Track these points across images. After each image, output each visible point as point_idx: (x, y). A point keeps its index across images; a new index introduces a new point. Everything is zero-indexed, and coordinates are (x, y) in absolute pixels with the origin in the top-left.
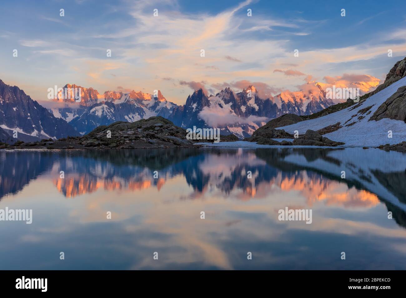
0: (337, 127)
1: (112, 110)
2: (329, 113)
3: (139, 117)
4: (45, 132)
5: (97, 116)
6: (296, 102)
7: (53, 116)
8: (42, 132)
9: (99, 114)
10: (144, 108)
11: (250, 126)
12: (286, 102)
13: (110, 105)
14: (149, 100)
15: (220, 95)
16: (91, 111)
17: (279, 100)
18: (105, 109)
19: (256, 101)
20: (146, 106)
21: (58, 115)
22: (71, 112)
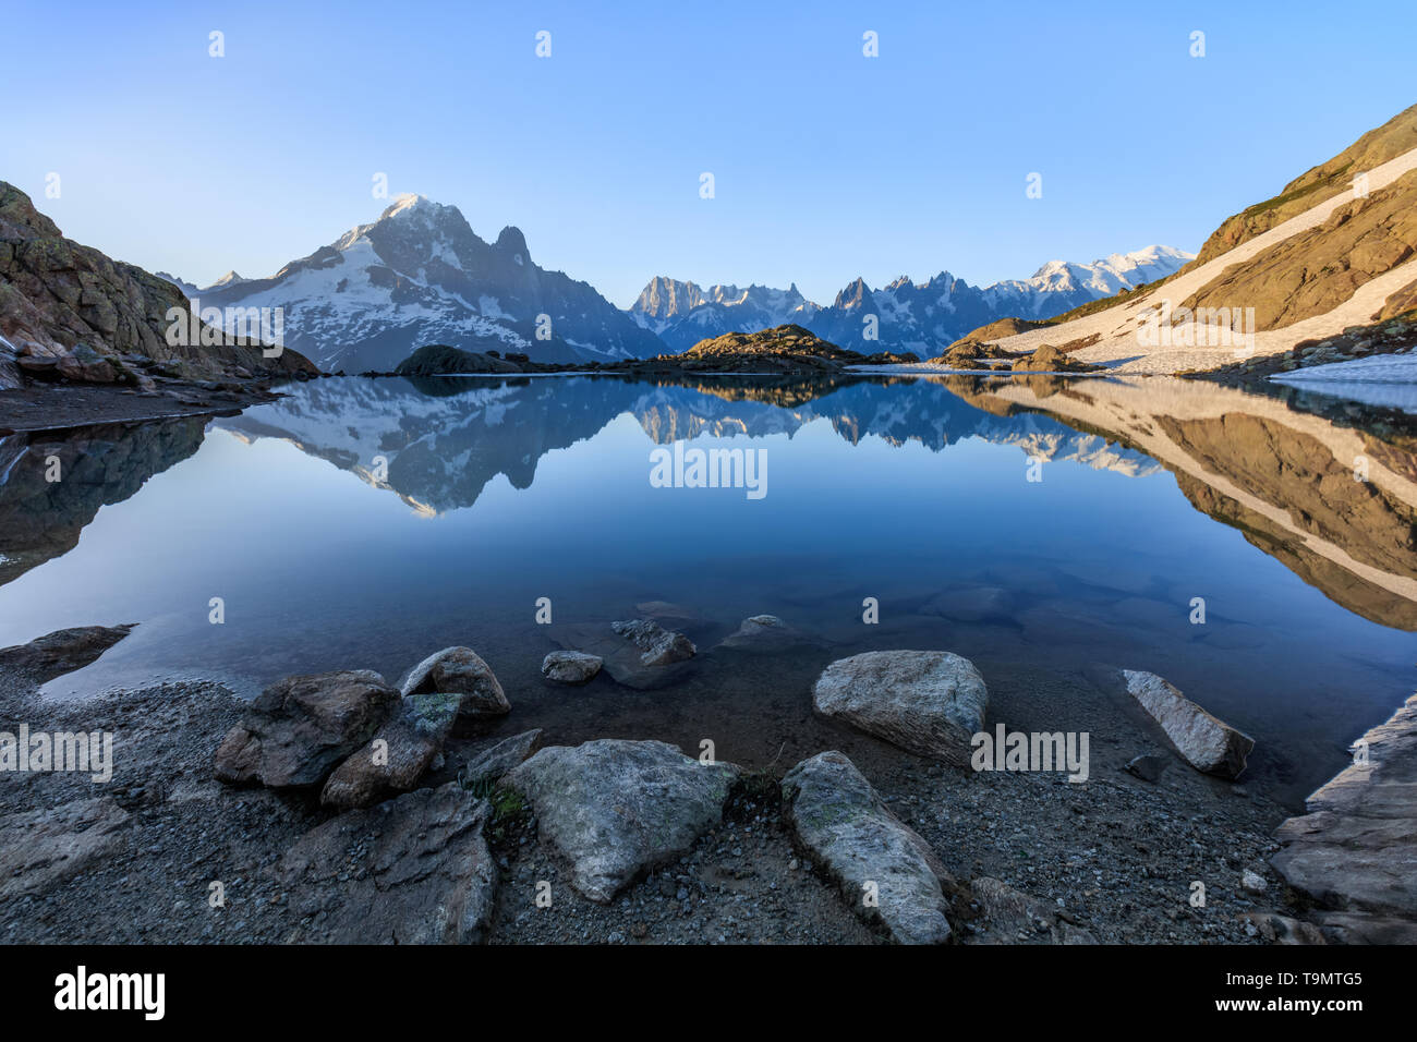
0: (1094, 340)
1: (722, 316)
2: (1082, 316)
3: (762, 325)
4: (626, 349)
5: (700, 325)
6: (1023, 299)
7: (636, 324)
8: (622, 350)
9: (702, 321)
10: (769, 312)
11: (939, 340)
12: (1005, 297)
13: (719, 307)
14: (777, 299)
15: (890, 289)
16: (691, 317)
17: (993, 295)
18: (711, 314)
19: (953, 298)
20: (773, 309)
21: (643, 324)
22: (662, 320)
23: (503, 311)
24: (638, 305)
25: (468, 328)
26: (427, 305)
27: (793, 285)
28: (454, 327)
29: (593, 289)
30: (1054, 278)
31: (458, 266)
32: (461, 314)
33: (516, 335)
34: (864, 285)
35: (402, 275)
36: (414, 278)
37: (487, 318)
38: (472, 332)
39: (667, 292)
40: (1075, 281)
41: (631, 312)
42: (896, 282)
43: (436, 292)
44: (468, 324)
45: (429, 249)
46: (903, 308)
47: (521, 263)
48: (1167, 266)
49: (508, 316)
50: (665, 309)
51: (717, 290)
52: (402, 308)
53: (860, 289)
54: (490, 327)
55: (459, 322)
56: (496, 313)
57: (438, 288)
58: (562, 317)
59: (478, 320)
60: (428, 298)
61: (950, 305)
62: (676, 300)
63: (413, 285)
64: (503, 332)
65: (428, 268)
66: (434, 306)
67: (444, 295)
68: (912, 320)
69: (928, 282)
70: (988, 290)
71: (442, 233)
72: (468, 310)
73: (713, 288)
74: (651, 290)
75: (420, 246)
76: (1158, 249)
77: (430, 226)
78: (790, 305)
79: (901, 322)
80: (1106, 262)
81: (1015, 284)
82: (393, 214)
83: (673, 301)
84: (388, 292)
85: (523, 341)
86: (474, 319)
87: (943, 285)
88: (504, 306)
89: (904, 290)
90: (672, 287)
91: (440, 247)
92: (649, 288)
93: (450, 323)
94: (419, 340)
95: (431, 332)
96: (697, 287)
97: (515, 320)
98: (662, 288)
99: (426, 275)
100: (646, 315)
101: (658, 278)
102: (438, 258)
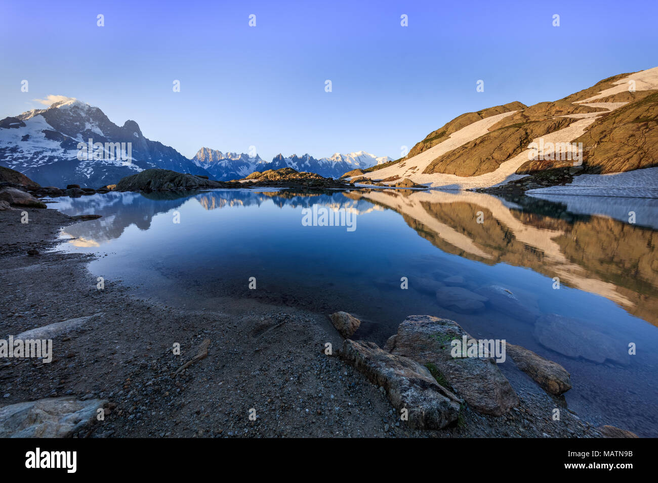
1: (231, 164)
5: (222, 167)
6: (329, 164)
7: (195, 165)
9: (223, 165)
10: (249, 163)
12: (324, 163)
13: (230, 160)
14: (252, 159)
15: (290, 158)
16: (219, 163)
18: (227, 163)
19: (309, 162)
21: (198, 165)
22: (206, 163)
24: (195, 158)
25: (110, 162)
27: (257, 155)
28: (102, 161)
29: (175, 150)
30: (337, 158)
31: (102, 135)
33: (137, 166)
34: (282, 157)
35: (67, 136)
36: (75, 138)
38: (113, 164)
39: (208, 153)
40: (343, 159)
41: (193, 160)
42: (292, 156)
45: (84, 126)
46: (295, 164)
47: (138, 136)
48: (365, 157)
50: (208, 159)
51: (229, 154)
52: (68, 151)
53: (280, 158)
54: (123, 162)
58: (161, 160)
61: (309, 164)
63: (75, 141)
64: (130, 165)
65: (83, 134)
68: (298, 168)
69: (302, 156)
70: (320, 160)
71: (91, 119)
73: (227, 154)
74: (201, 152)
75: (78, 123)
76: (363, 152)
77: (83, 115)
78: (256, 161)
80: (350, 155)
81: (327, 159)
82: (58, 107)
83: (211, 157)
84: (59, 143)
85: (141, 169)
87: (306, 158)
89: (295, 158)
90: (210, 152)
91: (90, 125)
92: (200, 151)
94: (80, 167)
96: (220, 152)
97: (136, 160)
98: (206, 152)
99: (83, 137)
100: (199, 161)
101: (204, 148)
102: (89, 130)
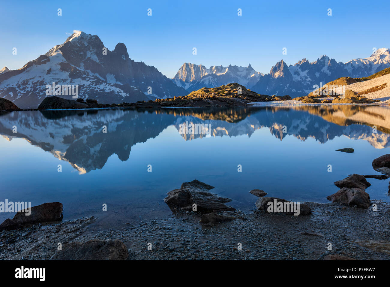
7: (176, 85)
9: (207, 82)
10: (238, 77)
12: (356, 67)
13: (215, 76)
14: (242, 71)
15: (297, 65)
16: (201, 81)
17: (350, 66)
18: (210, 79)
19: (329, 68)
20: (240, 76)
21: (179, 85)
22: (188, 82)
23: (117, 80)
24: (177, 76)
25: (101, 88)
26: (84, 79)
27: (250, 65)
28: (95, 88)
29: (156, 69)
30: (382, 57)
31: (98, 61)
32: (98, 82)
33: (122, 91)
34: (284, 64)
35: (74, 66)
36: (79, 67)
37: (110, 84)
38: (103, 90)
39: (190, 70)
41: (173, 79)
42: (300, 62)
43: (88, 73)
44: (101, 87)
45: (85, 54)
46: (304, 74)
47: (125, 59)
49: (119, 83)
50: (189, 77)
51: (214, 68)
52: (74, 80)
53: (282, 66)
54: (111, 88)
55: (97, 86)
56: (114, 82)
57: (89, 71)
58: (143, 83)
59: (106, 85)
60: (84, 76)
61: (328, 72)
62: (195, 73)
63: (78, 70)
64: (116, 90)
65: (84, 62)
66: (87, 79)
67: (91, 74)
68: (309, 79)
69: (316, 60)
70: (348, 64)
71: (91, 47)
72: (101, 80)
73: (212, 67)
74: (183, 69)
75: (82, 53)
77: (86, 44)
78: (248, 74)
79: (303, 81)
81: (361, 60)
82: (71, 40)
83: (193, 74)
84: (68, 73)
85: (125, 94)
86: (104, 84)
87: (324, 62)
88: (117, 79)
89: (304, 65)
90: (192, 68)
91: (90, 53)
92: (182, 69)
93: (94, 86)
95: (86, 91)
96: (204, 67)
97: (122, 84)
98: (188, 68)
99: (84, 66)
100: (181, 81)
101: (186, 63)
102: (89, 58)
